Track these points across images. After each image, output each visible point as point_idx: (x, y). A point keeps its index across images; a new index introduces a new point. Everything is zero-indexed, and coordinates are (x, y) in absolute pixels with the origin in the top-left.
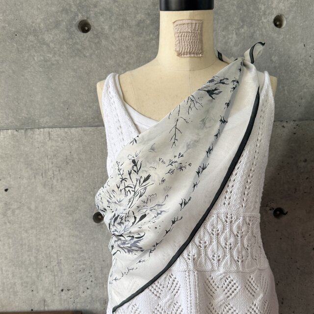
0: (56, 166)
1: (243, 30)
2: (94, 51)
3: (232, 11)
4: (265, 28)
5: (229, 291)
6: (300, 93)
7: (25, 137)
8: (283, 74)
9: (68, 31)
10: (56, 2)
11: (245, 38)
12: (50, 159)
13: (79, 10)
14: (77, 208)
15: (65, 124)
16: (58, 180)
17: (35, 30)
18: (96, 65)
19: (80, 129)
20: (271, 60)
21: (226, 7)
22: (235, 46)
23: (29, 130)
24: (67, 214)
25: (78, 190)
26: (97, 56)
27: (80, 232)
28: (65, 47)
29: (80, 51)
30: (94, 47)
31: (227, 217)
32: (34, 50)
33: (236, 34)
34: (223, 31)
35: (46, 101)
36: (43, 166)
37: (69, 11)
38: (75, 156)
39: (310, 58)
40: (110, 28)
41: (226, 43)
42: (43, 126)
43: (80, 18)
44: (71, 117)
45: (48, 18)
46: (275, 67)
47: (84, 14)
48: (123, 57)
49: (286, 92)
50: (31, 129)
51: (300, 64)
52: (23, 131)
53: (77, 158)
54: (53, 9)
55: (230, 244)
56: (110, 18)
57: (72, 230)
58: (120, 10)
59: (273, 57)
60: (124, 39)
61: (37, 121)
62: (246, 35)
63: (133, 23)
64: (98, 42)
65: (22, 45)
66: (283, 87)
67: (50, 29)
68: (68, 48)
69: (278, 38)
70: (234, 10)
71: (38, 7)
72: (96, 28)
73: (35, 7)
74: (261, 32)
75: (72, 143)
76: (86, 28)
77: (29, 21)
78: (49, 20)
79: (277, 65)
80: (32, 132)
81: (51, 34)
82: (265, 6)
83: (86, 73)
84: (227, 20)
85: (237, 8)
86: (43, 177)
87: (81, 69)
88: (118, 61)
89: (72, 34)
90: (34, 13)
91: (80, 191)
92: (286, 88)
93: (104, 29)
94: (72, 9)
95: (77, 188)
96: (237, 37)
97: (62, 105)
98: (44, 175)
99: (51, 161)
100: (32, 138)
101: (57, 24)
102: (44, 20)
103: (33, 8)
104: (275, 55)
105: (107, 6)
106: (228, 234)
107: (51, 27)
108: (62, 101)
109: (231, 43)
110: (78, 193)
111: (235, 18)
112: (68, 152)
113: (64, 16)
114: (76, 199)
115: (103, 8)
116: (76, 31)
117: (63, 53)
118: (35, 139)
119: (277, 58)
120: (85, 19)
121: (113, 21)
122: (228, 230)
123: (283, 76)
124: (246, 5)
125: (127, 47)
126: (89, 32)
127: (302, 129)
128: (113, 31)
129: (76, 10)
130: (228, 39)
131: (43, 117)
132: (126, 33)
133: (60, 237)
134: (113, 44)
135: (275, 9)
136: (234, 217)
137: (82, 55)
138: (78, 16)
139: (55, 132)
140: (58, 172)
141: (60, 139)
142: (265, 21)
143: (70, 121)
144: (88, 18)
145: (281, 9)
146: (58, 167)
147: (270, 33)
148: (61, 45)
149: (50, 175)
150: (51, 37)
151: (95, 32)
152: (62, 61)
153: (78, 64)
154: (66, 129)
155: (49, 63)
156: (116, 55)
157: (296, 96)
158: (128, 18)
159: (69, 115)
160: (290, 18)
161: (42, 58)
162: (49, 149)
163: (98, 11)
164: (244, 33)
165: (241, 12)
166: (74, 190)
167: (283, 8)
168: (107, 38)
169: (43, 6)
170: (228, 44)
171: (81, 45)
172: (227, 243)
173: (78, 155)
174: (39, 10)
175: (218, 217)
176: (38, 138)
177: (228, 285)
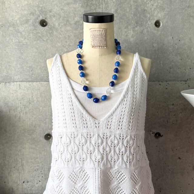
0: (23, 105)
1: (137, 29)
2: (49, 38)
3: (131, 17)
4: (150, 28)
5: (120, 180)
6: (170, 66)
7: (5, 87)
8: (160, 54)
9: (34, 25)
10: (27, 9)
11: (137, 33)
12: (19, 100)
13: (40, 13)
14: (35, 131)
15: (30, 80)
16: (23, 113)
17: (14, 24)
18: (50, 45)
19: (39, 83)
20: (153, 46)
21: (127, 15)
22: (132, 37)
23: (8, 83)
24: (29, 134)
25: (35, 119)
26: (51, 40)
27: (36, 146)
28: (31, 34)
29: (40, 38)
30: (49, 35)
31: (120, 136)
32: (12, 36)
33: (133, 31)
34: (125, 29)
35: (19, 66)
36: (15, 105)
37: (35, 14)
38: (35, 99)
39: (176, 45)
40: (59, 25)
41: (127, 36)
42: (16, 80)
43: (41, 18)
44: (33, 76)
45: (22, 17)
46: (155, 50)
47: (43, 16)
48: (66, 42)
49: (161, 64)
50: (9, 82)
51: (170, 49)
52: (4, 83)
53: (36, 100)
54: (25, 12)
55: (122, 152)
56: (59, 19)
57: (31, 144)
58: (65, 15)
59: (154, 44)
60: (67, 32)
61: (13, 78)
62: (138, 31)
63: (73, 22)
64: (52, 33)
65: (5, 32)
66: (160, 62)
67: (23, 24)
68: (33, 35)
69: (157, 33)
70: (132, 17)
71: (16, 11)
72: (50, 24)
73: (15, 11)
74: (147, 30)
75: (34, 91)
76: (45, 24)
77: (10, 19)
78: (22, 18)
79: (156, 49)
80: (9, 84)
81: (23, 27)
82: (150, 15)
83: (44, 50)
84: (128, 23)
85: (134, 15)
86: (14, 112)
87: (41, 48)
88: (63, 44)
89: (36, 27)
90: (14, 14)
91: (37, 120)
92: (161, 62)
93: (55, 25)
94: (36, 13)
95: (35, 118)
96: (133, 32)
97: (28, 68)
98: (15, 110)
99: (20, 102)
100: (9, 88)
101: (27, 21)
102: (19, 18)
103: (13, 11)
104: (155, 43)
105: (58, 12)
106: (121, 146)
107: (23, 23)
108: (28, 66)
109: (130, 36)
110: (36, 122)
111: (133, 21)
112: (30, 97)
113: (31, 16)
114: (34, 125)
115: (55, 13)
116: (38, 26)
117: (30, 38)
118: (11, 89)
119: (156, 45)
120: (44, 19)
121: (61, 21)
122: (121, 143)
123: (160, 55)
124: (139, 14)
125: (69, 36)
126: (46, 27)
127: (171, 86)
128: (60, 26)
129: (39, 14)
130: (128, 33)
131: (17, 75)
132: (68, 28)
133: (24, 149)
134: (60, 34)
135: (156, 16)
136: (125, 136)
137: (41, 40)
138: (40, 17)
139: (23, 84)
140: (24, 109)
141: (26, 89)
142: (150, 23)
143: (33, 78)
144: (46, 18)
145: (159, 17)
146: (24, 106)
147: (153, 30)
148: (29, 34)
149: (19, 111)
150: (23, 28)
151: (50, 27)
152: (29, 43)
153: (39, 45)
154: (30, 83)
155: (21, 44)
156: (62, 41)
157: (167, 67)
158: (70, 20)
159: (32, 74)
160: (164, 22)
161: (17, 41)
162: (19, 95)
163: (52, 15)
164: (137, 30)
165: (136, 18)
166: (33, 120)
167: (160, 16)
168: (57, 30)
169: (19, 10)
170: (128, 36)
171: (41, 34)
172: (120, 151)
173: (37, 98)
174: (16, 13)
175: (115, 136)
176: (12, 88)
177: (120, 176)
